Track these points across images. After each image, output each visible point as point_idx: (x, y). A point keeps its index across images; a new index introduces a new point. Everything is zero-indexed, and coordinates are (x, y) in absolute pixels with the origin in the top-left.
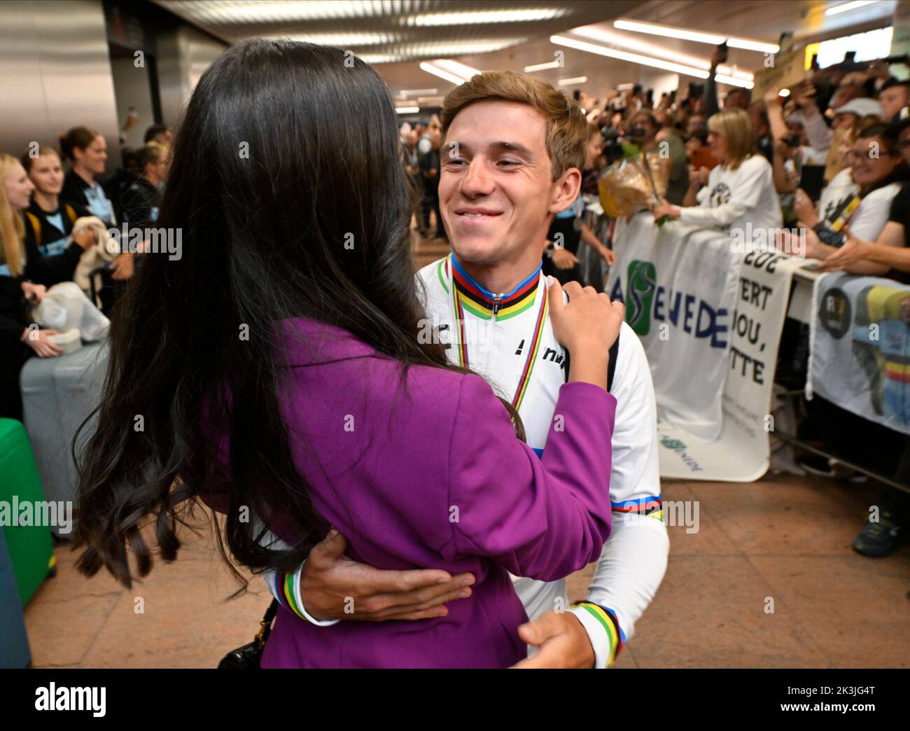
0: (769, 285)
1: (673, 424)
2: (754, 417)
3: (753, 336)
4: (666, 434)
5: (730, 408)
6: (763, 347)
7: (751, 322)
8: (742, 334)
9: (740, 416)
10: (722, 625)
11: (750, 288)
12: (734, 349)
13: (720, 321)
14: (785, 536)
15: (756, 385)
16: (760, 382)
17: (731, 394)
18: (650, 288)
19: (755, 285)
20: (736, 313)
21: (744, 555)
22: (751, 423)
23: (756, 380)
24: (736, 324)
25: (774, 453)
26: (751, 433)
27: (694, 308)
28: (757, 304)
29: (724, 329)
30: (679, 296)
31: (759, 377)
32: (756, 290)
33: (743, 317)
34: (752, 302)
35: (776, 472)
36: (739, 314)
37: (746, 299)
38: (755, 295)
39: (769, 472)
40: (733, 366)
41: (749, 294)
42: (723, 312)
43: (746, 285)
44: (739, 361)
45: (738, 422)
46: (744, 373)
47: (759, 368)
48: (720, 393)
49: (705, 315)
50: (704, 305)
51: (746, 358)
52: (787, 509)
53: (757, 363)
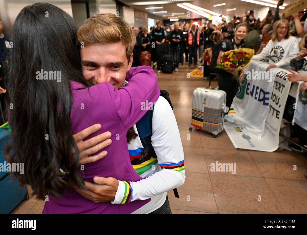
0: (284, 84)
1: (247, 130)
2: (275, 130)
3: (277, 102)
4: (244, 133)
5: (268, 126)
6: (280, 106)
7: (277, 97)
8: (274, 101)
9: (271, 129)
10: (251, 201)
11: (278, 85)
12: (271, 106)
13: (267, 96)
14: (280, 172)
15: (277, 119)
16: (278, 118)
17: (268, 121)
18: (245, 83)
19: (280, 84)
20: (273, 93)
21: (264, 177)
22: (274, 132)
23: (277, 117)
24: (272, 98)
25: (281, 143)
26: (273, 135)
27: (259, 91)
28: (280, 91)
29: (268, 99)
30: (254, 86)
31: (278, 116)
32: (280, 86)
33: (275, 95)
34: (278, 90)
35: (281, 149)
36: (273, 94)
37: (276, 89)
38: (280, 88)
39: (279, 149)
40: (270, 112)
41: (278, 87)
42: (268, 93)
43: (277, 84)
44: (272, 110)
45: (270, 131)
46: (273, 115)
47: (278, 113)
48: (264, 121)
49: (262, 93)
50: (261, 90)
51: (274, 109)
52: (283, 162)
53: (277, 111)
